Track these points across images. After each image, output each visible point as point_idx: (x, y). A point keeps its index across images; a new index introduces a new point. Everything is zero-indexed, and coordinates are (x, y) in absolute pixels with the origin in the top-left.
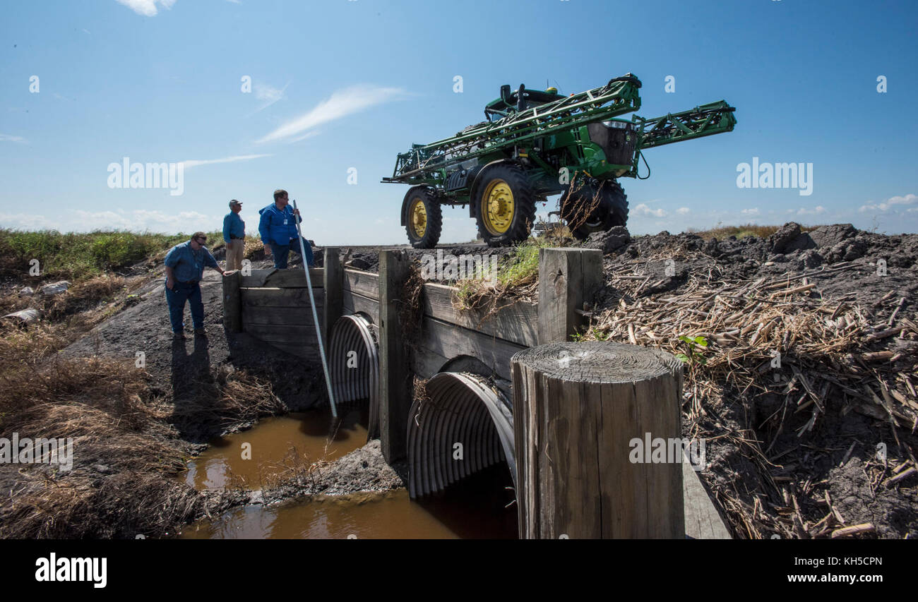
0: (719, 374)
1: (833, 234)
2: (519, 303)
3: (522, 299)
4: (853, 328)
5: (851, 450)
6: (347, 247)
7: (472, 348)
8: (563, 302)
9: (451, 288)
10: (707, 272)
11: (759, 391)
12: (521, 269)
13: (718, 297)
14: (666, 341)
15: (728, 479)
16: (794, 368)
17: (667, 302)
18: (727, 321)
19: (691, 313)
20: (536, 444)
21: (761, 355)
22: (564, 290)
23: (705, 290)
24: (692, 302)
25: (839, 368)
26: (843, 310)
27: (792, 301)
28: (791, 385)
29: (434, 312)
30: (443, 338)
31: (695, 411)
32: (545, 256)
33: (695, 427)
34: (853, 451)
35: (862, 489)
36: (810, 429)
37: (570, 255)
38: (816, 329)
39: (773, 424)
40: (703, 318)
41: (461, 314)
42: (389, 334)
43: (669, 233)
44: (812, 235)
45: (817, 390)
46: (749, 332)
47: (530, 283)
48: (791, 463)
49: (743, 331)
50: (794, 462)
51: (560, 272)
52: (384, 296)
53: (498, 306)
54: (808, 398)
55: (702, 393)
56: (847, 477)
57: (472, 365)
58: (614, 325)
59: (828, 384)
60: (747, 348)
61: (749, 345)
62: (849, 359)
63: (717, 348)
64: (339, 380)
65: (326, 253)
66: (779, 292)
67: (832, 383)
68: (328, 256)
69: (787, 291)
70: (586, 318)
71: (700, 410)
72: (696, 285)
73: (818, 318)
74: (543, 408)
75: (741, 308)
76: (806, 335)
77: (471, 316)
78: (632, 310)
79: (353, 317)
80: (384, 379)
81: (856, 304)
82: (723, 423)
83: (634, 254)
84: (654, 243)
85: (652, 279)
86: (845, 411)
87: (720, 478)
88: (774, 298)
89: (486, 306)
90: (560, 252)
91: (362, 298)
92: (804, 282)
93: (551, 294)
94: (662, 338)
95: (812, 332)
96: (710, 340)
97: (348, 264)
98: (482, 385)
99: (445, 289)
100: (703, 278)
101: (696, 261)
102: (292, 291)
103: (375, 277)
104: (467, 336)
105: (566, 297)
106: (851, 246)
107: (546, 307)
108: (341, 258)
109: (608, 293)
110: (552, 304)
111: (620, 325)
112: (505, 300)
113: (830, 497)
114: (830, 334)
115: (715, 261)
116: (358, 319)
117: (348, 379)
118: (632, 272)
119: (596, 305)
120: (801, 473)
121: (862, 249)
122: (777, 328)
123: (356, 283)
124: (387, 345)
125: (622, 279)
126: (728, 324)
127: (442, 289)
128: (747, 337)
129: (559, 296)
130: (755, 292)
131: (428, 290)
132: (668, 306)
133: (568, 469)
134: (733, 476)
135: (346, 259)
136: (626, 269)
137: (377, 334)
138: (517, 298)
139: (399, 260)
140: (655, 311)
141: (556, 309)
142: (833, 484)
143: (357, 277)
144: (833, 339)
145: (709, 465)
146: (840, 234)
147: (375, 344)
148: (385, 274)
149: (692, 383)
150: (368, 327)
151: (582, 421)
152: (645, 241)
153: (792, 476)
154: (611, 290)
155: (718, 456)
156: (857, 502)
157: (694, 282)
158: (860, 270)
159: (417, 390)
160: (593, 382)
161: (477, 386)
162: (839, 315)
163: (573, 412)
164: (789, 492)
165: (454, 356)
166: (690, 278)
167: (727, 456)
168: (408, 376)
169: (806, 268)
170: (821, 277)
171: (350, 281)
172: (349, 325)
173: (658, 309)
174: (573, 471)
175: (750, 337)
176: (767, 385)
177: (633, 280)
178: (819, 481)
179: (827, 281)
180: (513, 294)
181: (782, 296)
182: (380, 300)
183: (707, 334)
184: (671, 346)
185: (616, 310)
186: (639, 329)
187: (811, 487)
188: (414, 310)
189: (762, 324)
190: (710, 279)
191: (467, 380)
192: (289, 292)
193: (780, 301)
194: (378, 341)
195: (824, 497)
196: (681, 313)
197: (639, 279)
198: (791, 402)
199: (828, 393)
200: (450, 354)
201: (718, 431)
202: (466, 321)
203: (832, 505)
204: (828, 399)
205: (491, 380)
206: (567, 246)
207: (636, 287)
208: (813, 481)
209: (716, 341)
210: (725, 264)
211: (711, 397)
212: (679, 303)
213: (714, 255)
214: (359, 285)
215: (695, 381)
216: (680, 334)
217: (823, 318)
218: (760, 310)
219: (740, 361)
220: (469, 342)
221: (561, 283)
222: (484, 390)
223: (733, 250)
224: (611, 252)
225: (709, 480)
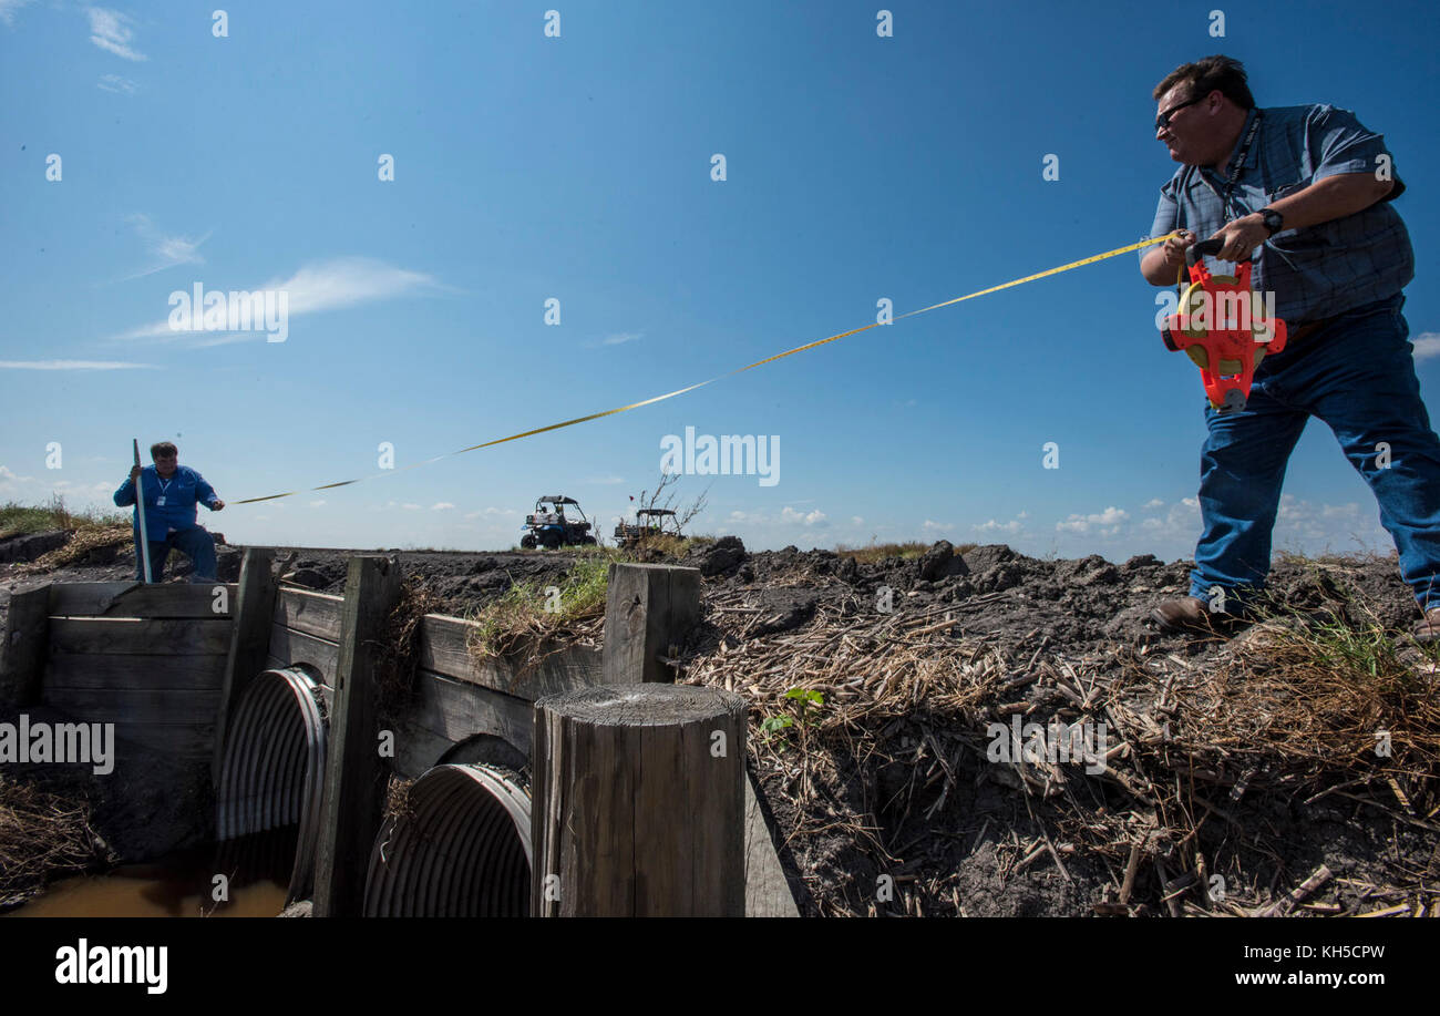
0: (834, 740)
1: (988, 557)
2: (576, 646)
3: (580, 642)
4: (991, 674)
5: (983, 831)
6: (290, 549)
7: (495, 722)
8: (639, 644)
9: (469, 622)
10: (839, 605)
11: (883, 761)
12: (582, 594)
13: (845, 637)
14: (773, 697)
15: (836, 882)
16: (924, 728)
17: (781, 645)
18: (850, 669)
19: (808, 659)
20: (559, 818)
21: (887, 713)
22: (642, 627)
23: (833, 628)
24: (812, 644)
25: (972, 725)
26: (983, 653)
27: (931, 641)
28: (920, 751)
29: (436, 662)
30: (447, 705)
31: (803, 795)
32: (618, 575)
33: (801, 815)
34: (985, 833)
35: (992, 880)
36: (940, 809)
37: (653, 574)
38: (951, 677)
39: (899, 805)
40: (820, 665)
41: (481, 664)
42: (352, 701)
43: (796, 550)
44: (966, 557)
45: (949, 756)
46: (875, 683)
47: (594, 617)
48: (918, 857)
49: (867, 682)
50: (922, 854)
51: (637, 599)
52: (350, 635)
53: (541, 652)
54: (938, 767)
55: (814, 767)
56: (978, 867)
57: (495, 750)
58: (707, 678)
59: (961, 748)
60: (871, 703)
61: (873, 700)
62: (984, 713)
63: (835, 705)
64: (242, 793)
65: (247, 557)
66: (917, 630)
67: (966, 746)
68: (249, 563)
69: (928, 628)
70: (671, 669)
71: (809, 792)
72: (825, 623)
73: (955, 664)
74: (570, 766)
75: (871, 652)
76: (939, 684)
77: (498, 669)
78: (733, 656)
79: (285, 673)
80: (334, 784)
81: (997, 646)
82: (837, 807)
83: (749, 578)
84: (776, 562)
85: (767, 612)
86: (979, 780)
87: (827, 883)
88: (910, 638)
89: (523, 652)
90: (639, 570)
91: (309, 638)
92: (947, 617)
93: (623, 632)
94: (768, 693)
95: (947, 680)
96: (827, 695)
97: (287, 579)
98: (507, 782)
99: (459, 624)
100: (835, 612)
101: (827, 589)
102: (166, 624)
103: (337, 602)
104: (489, 702)
105: (644, 636)
106: (1003, 572)
107: (614, 651)
108: (276, 567)
109: (706, 633)
110: (623, 647)
111: (715, 677)
112: (554, 642)
113: (959, 896)
114: (965, 683)
115: (852, 590)
116: (295, 676)
117: (261, 790)
118: (741, 602)
119: (686, 649)
120: (927, 869)
121: (1015, 577)
122: (907, 676)
123: (299, 613)
124: (345, 721)
125: (726, 612)
126: (851, 673)
127: (454, 623)
128: (872, 689)
129: (634, 636)
130: (889, 630)
131: (429, 625)
132: (781, 651)
133: (596, 843)
134: (844, 878)
135: (286, 568)
136: (732, 598)
137: (329, 703)
138: (574, 639)
139: (384, 574)
140: (763, 656)
141: (629, 655)
142: (963, 878)
143: (302, 603)
144: (968, 689)
145: (814, 866)
146: (995, 558)
147: (323, 721)
148: (356, 597)
149: (802, 755)
150: (312, 690)
151: (617, 776)
152: (765, 559)
153: (918, 874)
154: (709, 627)
155: (826, 853)
156: (986, 897)
157: (822, 617)
158: (1008, 603)
159: (392, 799)
160: (632, 725)
161: (498, 785)
162: (978, 659)
163: (605, 765)
164: (912, 895)
165: (465, 736)
166: (818, 612)
167: (838, 852)
168: (379, 774)
169: (954, 601)
170: (967, 611)
171: (288, 607)
172: (276, 686)
173: (767, 654)
174: (602, 847)
175: (876, 688)
176: (891, 752)
177: (742, 614)
178: (948, 875)
179: (972, 617)
180: (567, 633)
181: (920, 635)
182: (341, 642)
183: (824, 686)
184: (779, 704)
185: (713, 656)
186: (740, 682)
187: (938, 885)
188: (401, 658)
189: (890, 673)
190: (843, 615)
191: (483, 775)
192: (158, 627)
193: (917, 642)
194: (329, 715)
195: (951, 897)
196: (797, 659)
197: (750, 613)
198: (920, 773)
199: (961, 759)
200: (457, 733)
201: (830, 819)
202: (488, 677)
203: (959, 905)
204: (961, 768)
205: (523, 774)
206: (654, 562)
207: (744, 623)
208: (941, 877)
209: (834, 695)
210: (864, 593)
211: (824, 772)
212: (797, 646)
213: (852, 582)
214: (305, 615)
215: (806, 751)
216: (791, 688)
217: (962, 662)
218: (893, 652)
219: (861, 721)
220: (492, 712)
221: (638, 616)
222: (510, 792)
223: (876, 575)
224: (716, 574)
225: (813, 886)
